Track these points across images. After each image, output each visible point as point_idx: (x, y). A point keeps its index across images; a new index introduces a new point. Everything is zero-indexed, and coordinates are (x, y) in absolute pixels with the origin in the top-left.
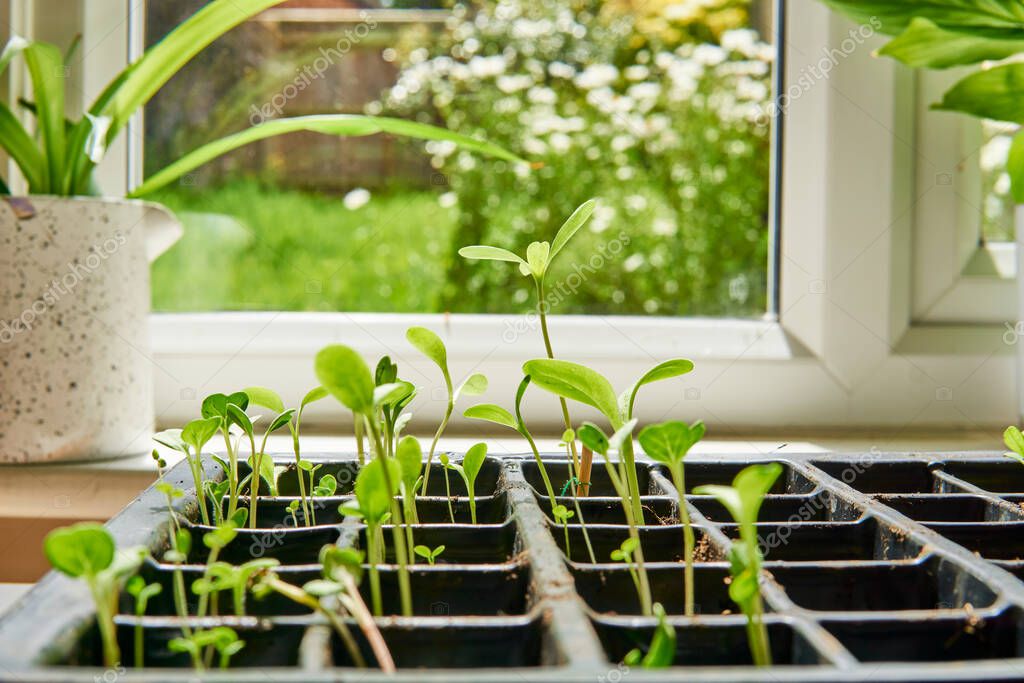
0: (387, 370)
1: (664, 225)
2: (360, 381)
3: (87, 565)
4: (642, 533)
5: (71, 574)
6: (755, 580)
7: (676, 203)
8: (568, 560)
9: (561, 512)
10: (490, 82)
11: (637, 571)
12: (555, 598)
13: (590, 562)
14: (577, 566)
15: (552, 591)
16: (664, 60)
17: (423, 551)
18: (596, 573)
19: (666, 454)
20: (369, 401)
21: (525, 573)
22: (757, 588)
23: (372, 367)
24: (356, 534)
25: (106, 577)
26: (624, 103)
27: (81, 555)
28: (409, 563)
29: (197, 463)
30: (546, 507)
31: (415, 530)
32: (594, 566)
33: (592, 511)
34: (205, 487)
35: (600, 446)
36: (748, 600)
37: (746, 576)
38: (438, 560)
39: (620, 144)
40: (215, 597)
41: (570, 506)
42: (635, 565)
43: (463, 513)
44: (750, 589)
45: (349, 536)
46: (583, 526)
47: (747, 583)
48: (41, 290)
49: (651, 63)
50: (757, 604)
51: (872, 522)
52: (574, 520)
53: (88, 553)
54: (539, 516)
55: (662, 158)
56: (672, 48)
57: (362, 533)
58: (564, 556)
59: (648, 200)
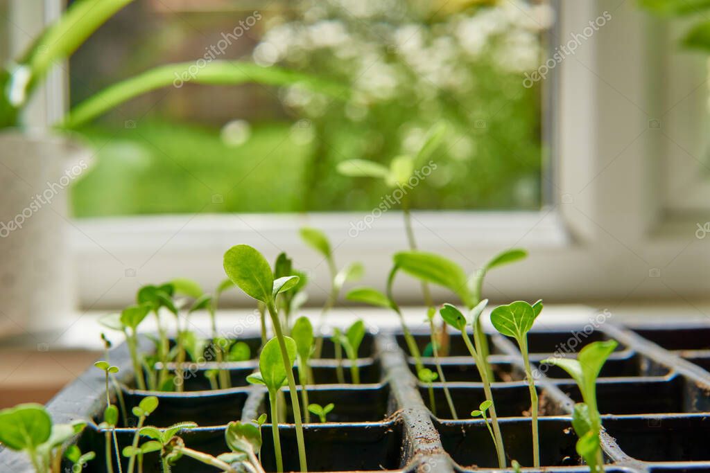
0: (284, 264)
2: (261, 274)
3: (28, 439)
4: (494, 391)
5: (15, 448)
6: (597, 438)
8: (433, 416)
9: (427, 375)
11: (491, 425)
12: (426, 453)
13: (451, 418)
14: (442, 421)
15: (424, 446)
17: (316, 409)
18: (458, 426)
19: (513, 328)
20: (269, 290)
21: (399, 429)
22: (599, 446)
23: (271, 263)
24: (261, 396)
25: (45, 448)
27: (23, 431)
28: (303, 421)
29: (133, 341)
30: (413, 369)
31: (309, 392)
32: (456, 421)
33: (451, 372)
34: (141, 358)
35: (458, 323)
36: (592, 454)
37: (589, 435)
38: (329, 418)
40: (140, 460)
41: (433, 368)
42: (490, 419)
43: (348, 376)
44: (593, 445)
45: (256, 398)
46: (446, 385)
47: (590, 441)
50: (599, 457)
51: (680, 379)
52: (438, 380)
53: (29, 429)
54: (409, 378)
57: (267, 395)
58: (430, 413)
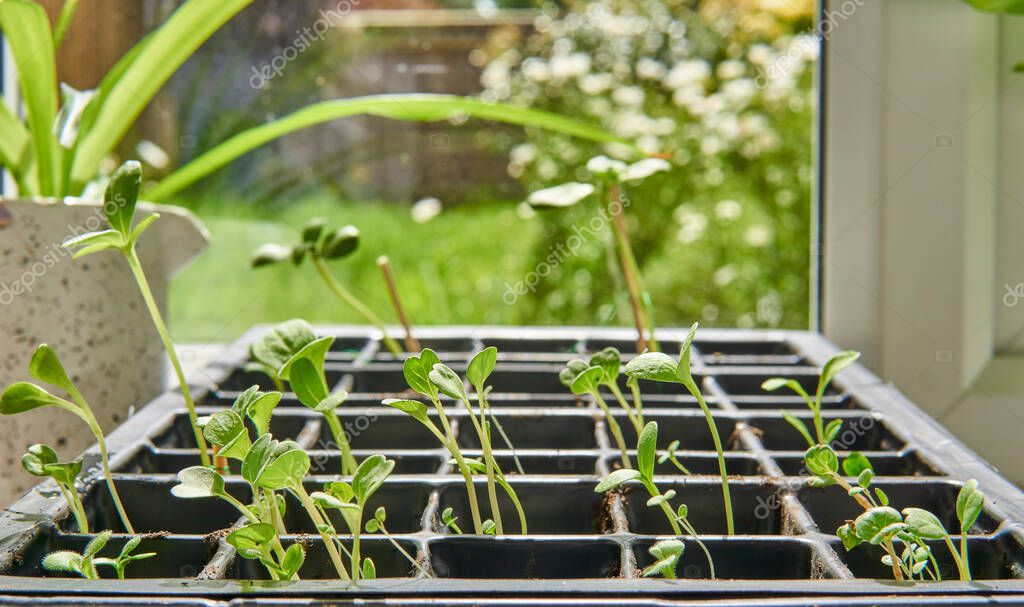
1: (758, 235)
7: (773, 210)
10: (572, 83)
16: (759, 54)
26: (716, 103)
39: (711, 147)
48: (20, 319)
49: (744, 59)
55: (759, 161)
56: (767, 41)
59: (744, 208)
